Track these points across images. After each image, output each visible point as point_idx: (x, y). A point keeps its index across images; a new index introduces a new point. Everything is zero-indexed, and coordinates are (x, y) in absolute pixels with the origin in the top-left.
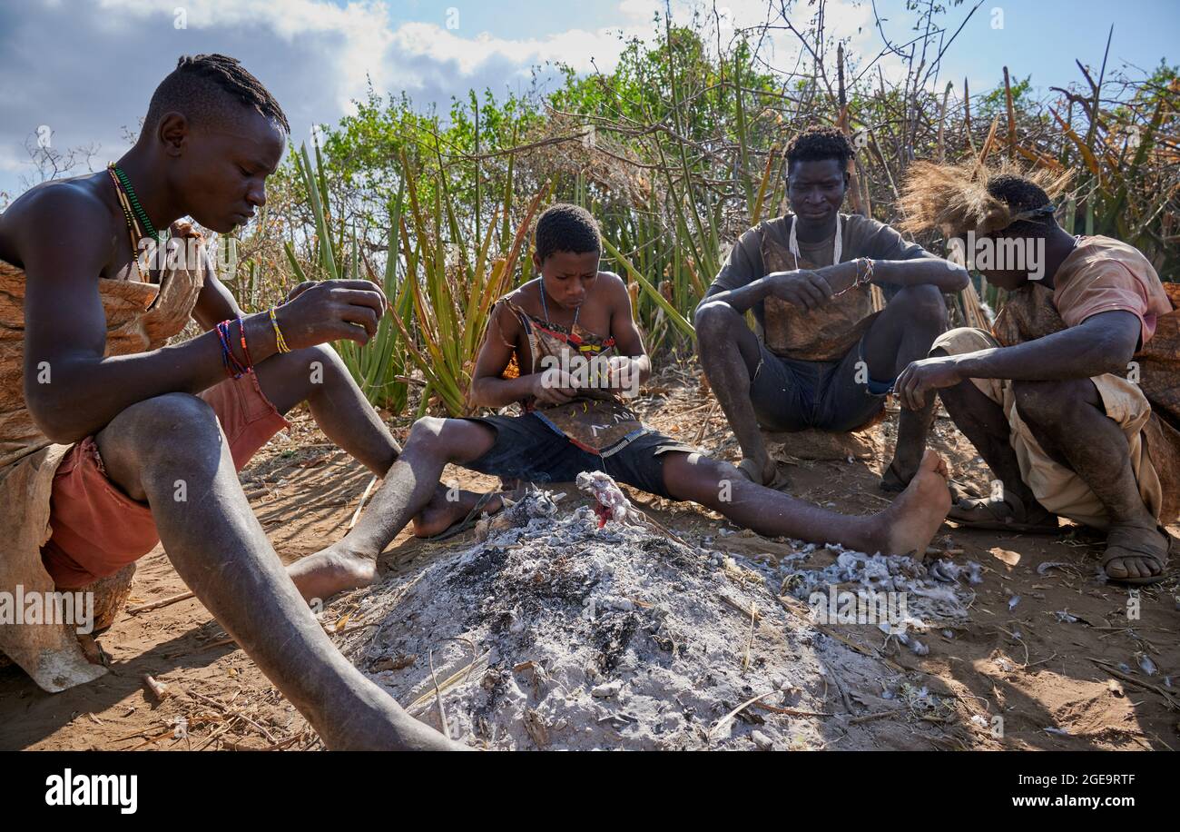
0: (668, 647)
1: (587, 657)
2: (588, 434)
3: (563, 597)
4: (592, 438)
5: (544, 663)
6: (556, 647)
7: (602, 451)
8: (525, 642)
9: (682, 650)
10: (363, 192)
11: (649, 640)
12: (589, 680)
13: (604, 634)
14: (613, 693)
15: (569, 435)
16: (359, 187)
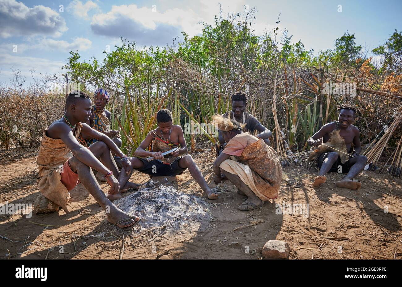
0: (168, 209)
1: (153, 210)
2: (167, 161)
3: (151, 200)
4: (168, 161)
5: (146, 211)
6: (148, 208)
7: (170, 164)
8: (143, 208)
9: (171, 209)
10: (117, 75)
11: (165, 208)
12: (153, 213)
13: (157, 207)
14: (156, 215)
15: (163, 162)
16: (116, 73)
